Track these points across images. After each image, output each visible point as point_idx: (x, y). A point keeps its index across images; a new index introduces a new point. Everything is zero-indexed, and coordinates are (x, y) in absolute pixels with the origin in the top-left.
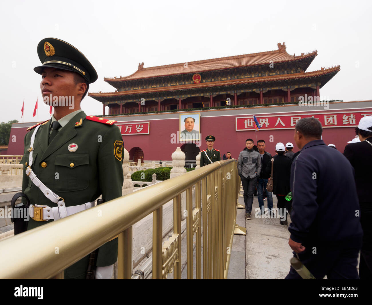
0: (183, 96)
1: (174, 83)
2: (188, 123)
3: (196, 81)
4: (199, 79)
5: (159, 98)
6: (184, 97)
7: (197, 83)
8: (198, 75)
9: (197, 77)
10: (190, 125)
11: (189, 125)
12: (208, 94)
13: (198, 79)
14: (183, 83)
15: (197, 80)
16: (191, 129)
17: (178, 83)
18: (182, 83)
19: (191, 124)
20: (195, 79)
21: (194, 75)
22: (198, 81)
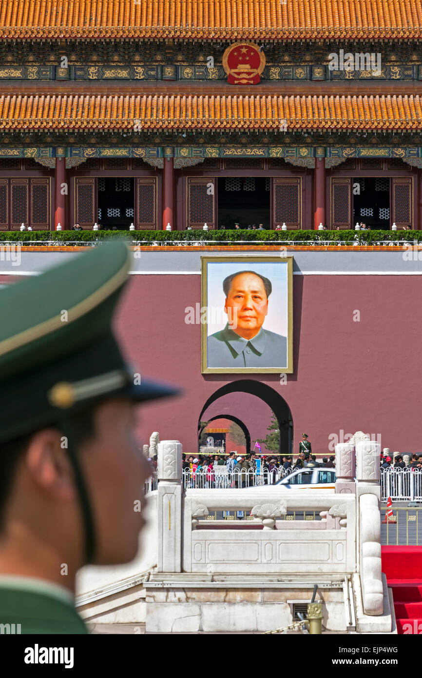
0: (184, 152)
1: (121, 68)
2: (239, 297)
3: (239, 74)
4: (255, 64)
5: (60, 151)
6: (186, 156)
7: (245, 81)
8: (250, 50)
9: (244, 55)
10: (249, 305)
11: (245, 309)
12: (304, 152)
13: (248, 66)
14: (169, 72)
15: (244, 68)
16: (252, 324)
17: (140, 70)
18: (162, 71)
19: (250, 303)
20: (233, 64)
21: (233, 46)
22: (249, 74)
